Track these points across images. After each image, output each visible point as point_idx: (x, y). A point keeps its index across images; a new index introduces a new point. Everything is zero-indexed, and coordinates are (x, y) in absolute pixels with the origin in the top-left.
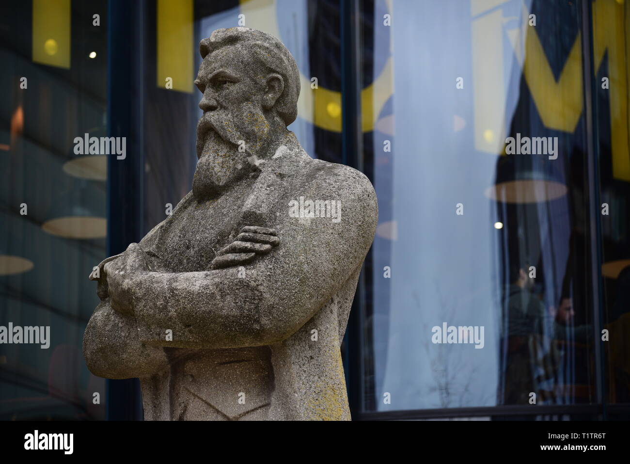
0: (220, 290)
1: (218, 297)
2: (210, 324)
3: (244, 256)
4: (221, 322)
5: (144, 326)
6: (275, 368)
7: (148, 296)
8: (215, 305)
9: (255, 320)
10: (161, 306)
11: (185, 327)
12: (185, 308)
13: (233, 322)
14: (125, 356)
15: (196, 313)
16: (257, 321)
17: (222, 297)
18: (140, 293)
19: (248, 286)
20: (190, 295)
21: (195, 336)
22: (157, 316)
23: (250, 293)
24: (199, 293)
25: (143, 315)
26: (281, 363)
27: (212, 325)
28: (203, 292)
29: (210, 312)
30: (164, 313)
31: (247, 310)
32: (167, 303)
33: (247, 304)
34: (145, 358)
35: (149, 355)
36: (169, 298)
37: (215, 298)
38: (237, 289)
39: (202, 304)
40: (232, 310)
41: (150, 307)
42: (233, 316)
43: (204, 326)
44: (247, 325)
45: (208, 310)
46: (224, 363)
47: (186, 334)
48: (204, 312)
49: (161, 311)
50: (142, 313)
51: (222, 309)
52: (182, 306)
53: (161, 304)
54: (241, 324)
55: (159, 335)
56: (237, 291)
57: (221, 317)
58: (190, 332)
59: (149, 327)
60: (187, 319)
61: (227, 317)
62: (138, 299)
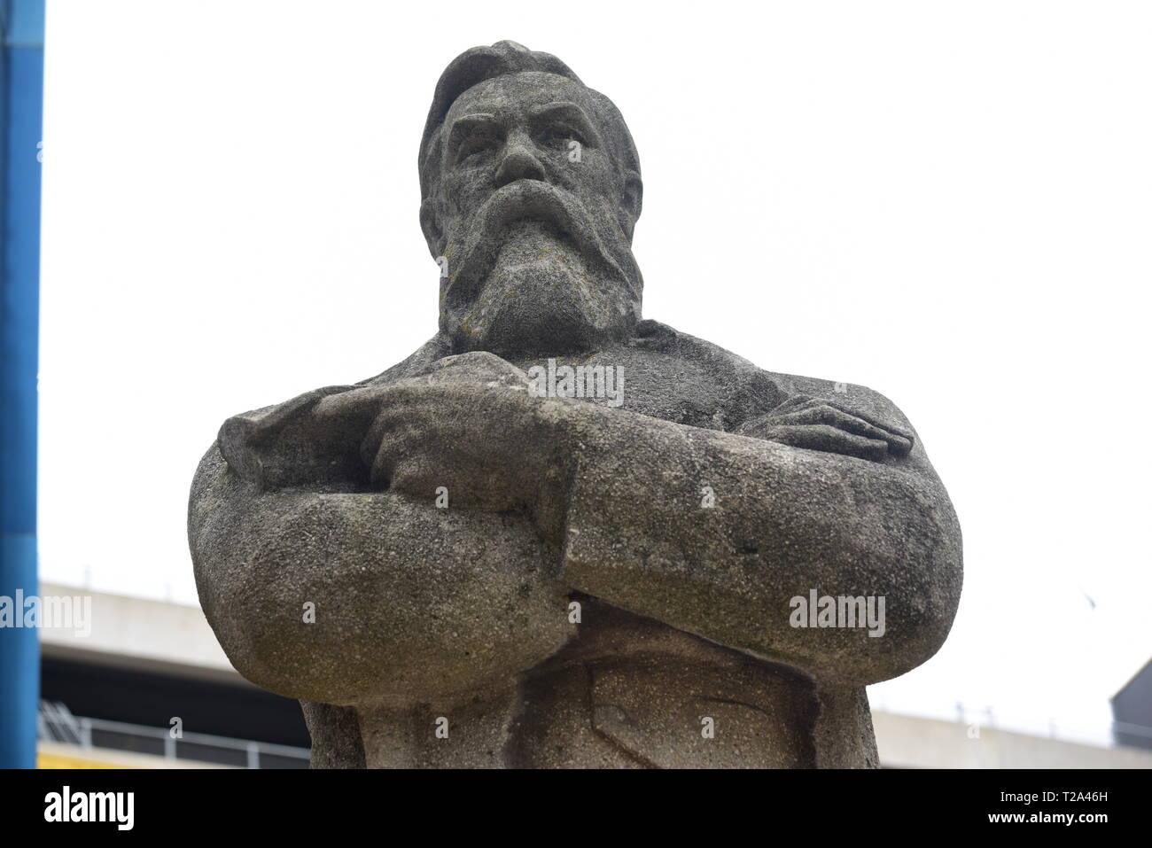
0: (853, 485)
1: (849, 500)
2: (815, 560)
3: (864, 441)
4: (844, 562)
5: (597, 523)
7: (630, 450)
8: (841, 515)
9: (921, 587)
10: (675, 483)
11: (739, 551)
12: (755, 500)
13: (873, 572)
14: (445, 607)
15: (788, 522)
16: (924, 591)
17: (858, 502)
18: (601, 439)
19: (914, 500)
21: (756, 581)
22: (658, 505)
23: (917, 518)
24: (797, 476)
25: (607, 495)
26: (847, 741)
27: (819, 565)
28: (809, 477)
29: (829, 526)
30: (684, 502)
31: (912, 555)
32: (697, 477)
33: (910, 540)
34: (511, 627)
35: (526, 622)
36: (704, 467)
37: (843, 499)
38: (890, 497)
39: (809, 503)
40: (879, 540)
41: (637, 479)
42: (878, 558)
43: (796, 562)
44: (902, 591)
45: (823, 522)
47: (732, 569)
48: (812, 523)
49: (670, 492)
50: (604, 488)
51: (857, 529)
52: (745, 494)
53: (676, 478)
54: (888, 585)
55: (646, 555)
56: (889, 501)
57: (850, 548)
58: (749, 567)
59: (612, 529)
60: (756, 530)
61: (865, 555)
62: (596, 452)
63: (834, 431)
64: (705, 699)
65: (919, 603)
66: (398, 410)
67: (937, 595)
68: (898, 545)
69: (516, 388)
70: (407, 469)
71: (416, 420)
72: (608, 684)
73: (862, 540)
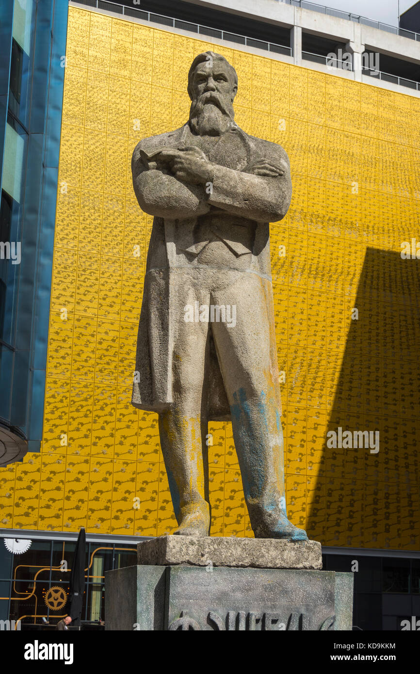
0: (269, 187)
1: (268, 191)
3: (274, 174)
5: (216, 192)
6: (256, 235)
7: (225, 177)
10: (233, 185)
11: (244, 200)
12: (248, 190)
13: (271, 206)
15: (255, 195)
16: (281, 209)
18: (219, 175)
20: (253, 185)
21: (246, 207)
22: (229, 190)
27: (260, 204)
30: (234, 189)
32: (237, 184)
36: (239, 182)
37: (266, 190)
38: (276, 189)
39: (259, 191)
40: (273, 199)
41: (225, 184)
43: (255, 203)
44: (276, 210)
45: (262, 196)
46: (237, 225)
47: (242, 204)
48: (259, 196)
49: (232, 187)
51: (268, 197)
54: (273, 208)
55: (225, 200)
58: (246, 204)
59: (219, 194)
62: (218, 177)
63: (268, 172)
64: (234, 225)
65: (279, 212)
66: (179, 160)
67: (283, 210)
68: (277, 200)
69: (203, 160)
70: (180, 173)
71: (181, 163)
72: (215, 221)
73: (269, 200)
